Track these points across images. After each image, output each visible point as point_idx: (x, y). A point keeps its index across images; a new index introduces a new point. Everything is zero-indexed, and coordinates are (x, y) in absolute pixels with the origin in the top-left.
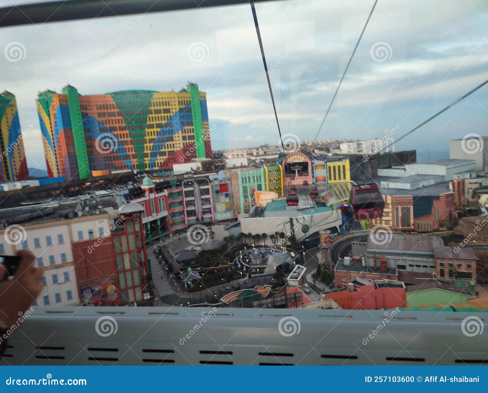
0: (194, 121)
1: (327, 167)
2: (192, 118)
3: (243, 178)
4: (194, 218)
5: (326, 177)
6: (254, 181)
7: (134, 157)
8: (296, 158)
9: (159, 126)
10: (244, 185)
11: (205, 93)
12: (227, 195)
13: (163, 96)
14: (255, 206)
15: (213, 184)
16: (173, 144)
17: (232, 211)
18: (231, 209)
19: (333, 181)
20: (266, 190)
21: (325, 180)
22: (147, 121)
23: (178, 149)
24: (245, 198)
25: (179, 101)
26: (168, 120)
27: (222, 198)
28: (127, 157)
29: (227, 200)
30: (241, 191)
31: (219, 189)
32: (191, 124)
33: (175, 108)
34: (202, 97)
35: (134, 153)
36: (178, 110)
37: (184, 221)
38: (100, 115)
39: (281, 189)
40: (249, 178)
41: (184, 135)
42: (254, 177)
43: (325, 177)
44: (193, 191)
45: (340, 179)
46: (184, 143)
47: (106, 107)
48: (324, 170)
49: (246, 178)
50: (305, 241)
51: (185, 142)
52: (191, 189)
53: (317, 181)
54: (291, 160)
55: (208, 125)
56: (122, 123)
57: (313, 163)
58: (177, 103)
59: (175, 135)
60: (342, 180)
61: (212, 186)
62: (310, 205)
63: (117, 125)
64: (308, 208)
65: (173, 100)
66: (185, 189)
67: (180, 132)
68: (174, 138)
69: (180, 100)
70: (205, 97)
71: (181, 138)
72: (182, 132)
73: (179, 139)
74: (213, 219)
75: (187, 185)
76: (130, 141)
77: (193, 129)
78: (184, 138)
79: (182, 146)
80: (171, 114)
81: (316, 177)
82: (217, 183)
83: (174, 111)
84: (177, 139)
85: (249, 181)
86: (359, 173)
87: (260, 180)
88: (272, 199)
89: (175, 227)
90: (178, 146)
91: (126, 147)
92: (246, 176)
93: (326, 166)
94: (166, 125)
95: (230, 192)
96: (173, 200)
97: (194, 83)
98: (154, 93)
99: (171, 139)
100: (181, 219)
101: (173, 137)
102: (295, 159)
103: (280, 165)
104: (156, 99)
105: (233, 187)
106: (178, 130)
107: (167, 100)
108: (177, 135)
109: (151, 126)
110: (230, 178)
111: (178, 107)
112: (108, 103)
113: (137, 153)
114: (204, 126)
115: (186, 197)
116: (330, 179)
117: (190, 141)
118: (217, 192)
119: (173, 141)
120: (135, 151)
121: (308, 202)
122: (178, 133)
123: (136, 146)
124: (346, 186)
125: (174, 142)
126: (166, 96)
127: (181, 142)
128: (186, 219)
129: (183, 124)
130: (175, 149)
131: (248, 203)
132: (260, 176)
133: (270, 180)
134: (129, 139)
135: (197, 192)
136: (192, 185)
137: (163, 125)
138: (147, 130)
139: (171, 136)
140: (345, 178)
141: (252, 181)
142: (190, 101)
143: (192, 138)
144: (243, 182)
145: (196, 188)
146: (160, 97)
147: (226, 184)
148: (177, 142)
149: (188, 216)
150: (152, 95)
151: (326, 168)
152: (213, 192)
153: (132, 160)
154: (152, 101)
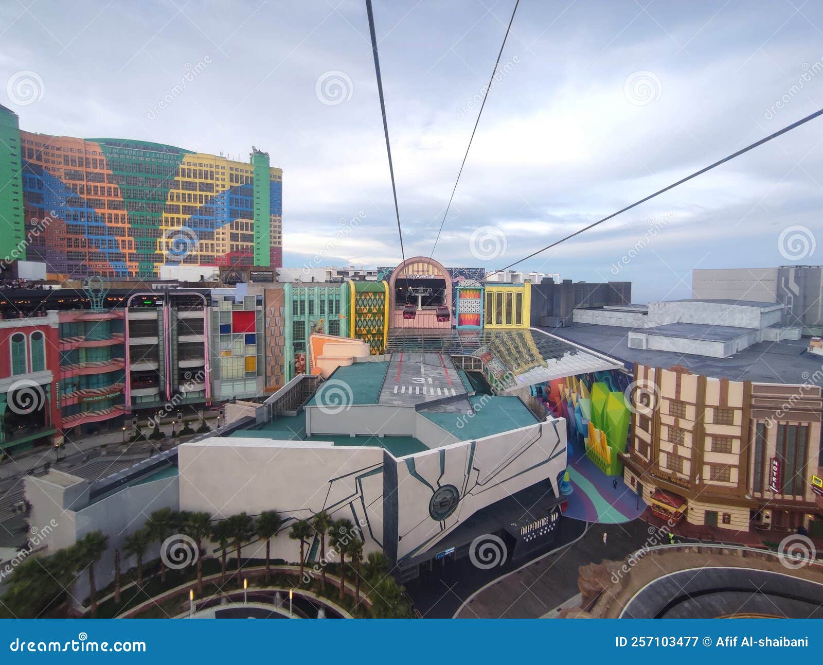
0: (255, 212)
1: (484, 293)
2: (252, 207)
3: (295, 302)
4: (152, 391)
5: (482, 316)
6: (322, 312)
7: (132, 258)
8: (421, 268)
9: (187, 210)
10: (296, 319)
11: (281, 171)
12: (250, 340)
13: (203, 162)
14: (301, 376)
15: (215, 309)
16: (212, 244)
17: (262, 379)
18: (259, 374)
19: (494, 326)
20: (348, 336)
21: (478, 323)
22: (166, 199)
23: (221, 254)
24: (295, 350)
25: (231, 174)
26: (206, 202)
27: (237, 345)
28: (119, 257)
29: (252, 350)
30: (288, 330)
31: (231, 323)
32: (250, 216)
33: (223, 185)
34: (275, 177)
35: (133, 251)
36: (227, 188)
37: (120, 399)
38: (69, 175)
39: (383, 334)
40: (311, 303)
41: (234, 231)
42: (322, 302)
43: (479, 315)
44: (155, 322)
45: (509, 321)
46: (232, 246)
47: (87, 162)
48: (478, 300)
49: (302, 302)
50: (438, 554)
51: (234, 243)
52: (151, 315)
53: (461, 323)
54: (410, 273)
55: (280, 221)
56: (116, 195)
57: (457, 284)
58: (227, 177)
59: (218, 230)
60: (514, 326)
61: (214, 315)
62: (453, 385)
63: (106, 199)
64: (450, 400)
65: (220, 170)
66: (130, 316)
67: (228, 226)
68: (216, 236)
69: (234, 172)
70: (280, 177)
71: (228, 236)
72: (232, 226)
73: (224, 236)
74: (208, 395)
75: (139, 304)
76: (129, 229)
77: (252, 224)
78: (234, 237)
79: (228, 251)
80: (214, 194)
81: (459, 314)
82: (227, 307)
83: (220, 189)
84: (221, 236)
85: (311, 312)
86: (545, 313)
87: (338, 312)
88: (354, 358)
89: (85, 414)
90: (221, 248)
91: (120, 238)
92: (302, 297)
93: (482, 290)
94: (202, 211)
95: (259, 331)
96: (86, 340)
97: (263, 151)
98: (187, 154)
99: (210, 236)
100: (112, 392)
101: (213, 233)
102: (418, 271)
103: (385, 282)
104: (189, 164)
105: (268, 320)
106: (223, 222)
107: (209, 169)
108: (221, 230)
109: (175, 209)
110: (262, 298)
111: (228, 184)
112: (91, 157)
113: (141, 252)
114: (273, 223)
115: (131, 336)
116: (490, 322)
117: (245, 244)
118: (225, 329)
119: (213, 239)
120: (136, 248)
121: (446, 372)
122: (224, 228)
123: (139, 239)
124: (521, 336)
125: (214, 242)
126: (209, 162)
127: (228, 242)
128: (129, 393)
129: (233, 214)
130: (215, 254)
131: (302, 362)
132: (338, 302)
133: (359, 313)
134: (127, 226)
135: (166, 325)
136: (153, 307)
137: (196, 210)
138: (164, 215)
139: (209, 230)
140: (519, 321)
141: (317, 310)
142: (252, 178)
143: (249, 238)
144: (295, 312)
145: (165, 315)
146: (197, 161)
147: (252, 313)
148: (221, 242)
149: (133, 387)
150: (183, 156)
151: (482, 298)
152: (214, 330)
153: (128, 263)
154: (181, 166)
